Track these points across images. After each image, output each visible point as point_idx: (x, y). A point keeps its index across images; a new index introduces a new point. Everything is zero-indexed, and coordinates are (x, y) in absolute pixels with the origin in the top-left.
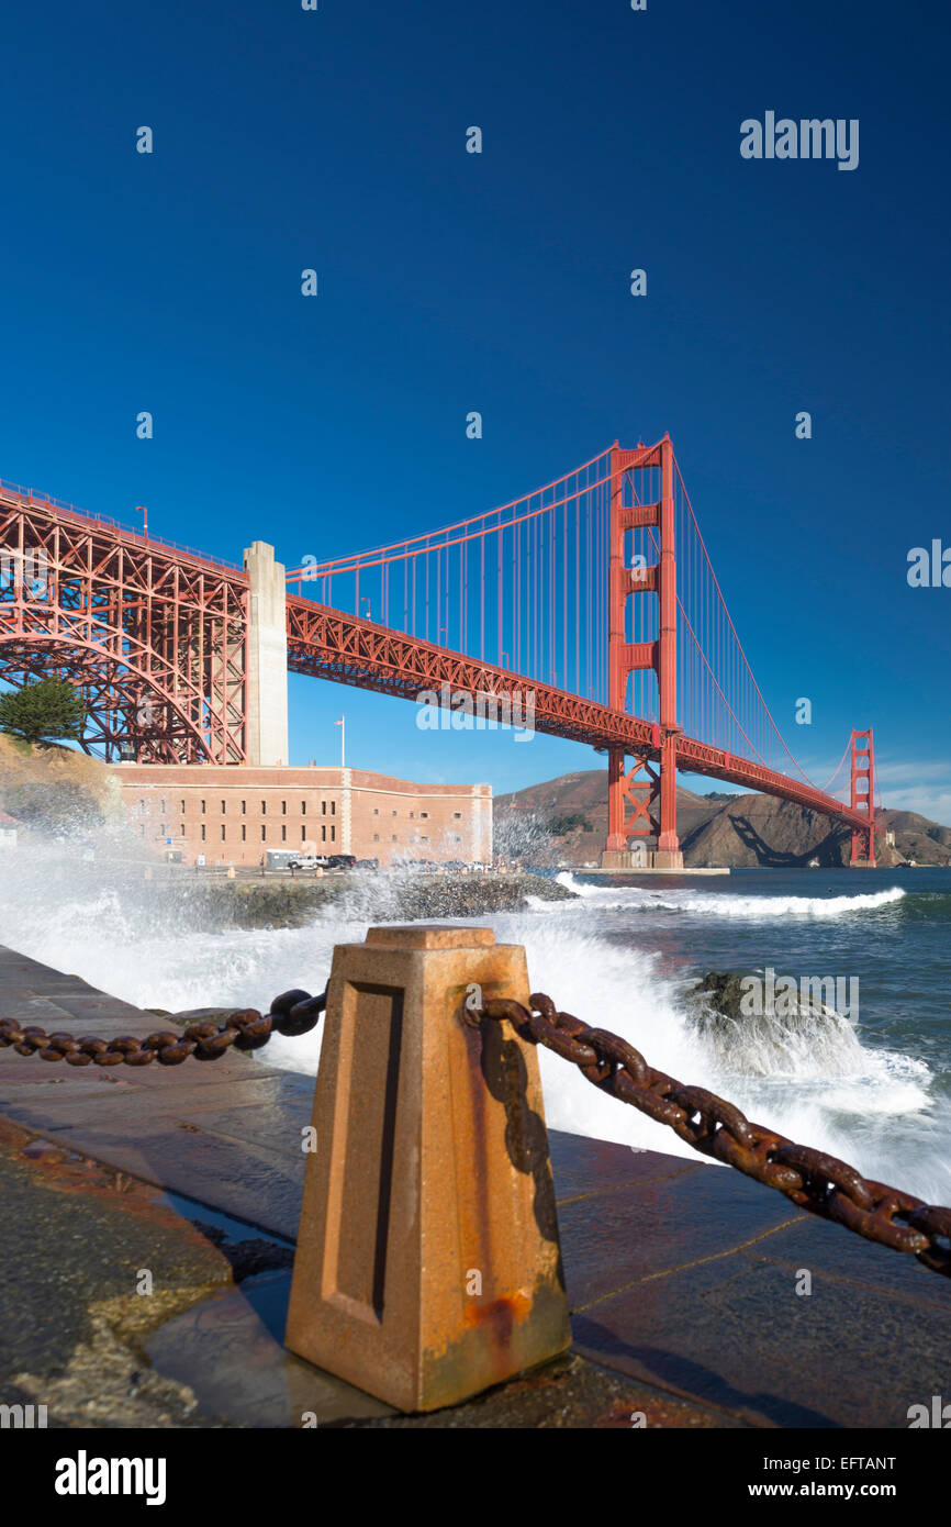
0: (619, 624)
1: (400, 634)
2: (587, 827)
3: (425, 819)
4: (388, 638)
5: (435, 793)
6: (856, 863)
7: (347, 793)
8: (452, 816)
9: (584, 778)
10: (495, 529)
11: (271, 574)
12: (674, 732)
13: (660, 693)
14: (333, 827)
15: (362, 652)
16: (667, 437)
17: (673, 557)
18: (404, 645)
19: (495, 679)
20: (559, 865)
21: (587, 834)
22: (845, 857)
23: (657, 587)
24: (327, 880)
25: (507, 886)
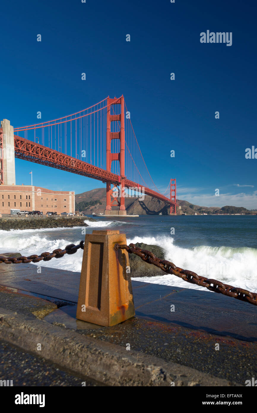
0: (109, 148)
1: (47, 148)
2: (101, 204)
3: (56, 201)
4: (44, 149)
5: (59, 194)
6: (171, 214)
7: (33, 193)
8: (64, 200)
9: (100, 190)
10: (75, 119)
11: (9, 129)
12: (124, 178)
13: (120, 167)
14: (29, 203)
15: (37, 153)
16: (123, 96)
17: (124, 129)
18: (49, 151)
19: (75, 162)
20: (93, 214)
21: (101, 205)
22: (168, 212)
23: (120, 138)
24: (29, 218)
25: (79, 219)
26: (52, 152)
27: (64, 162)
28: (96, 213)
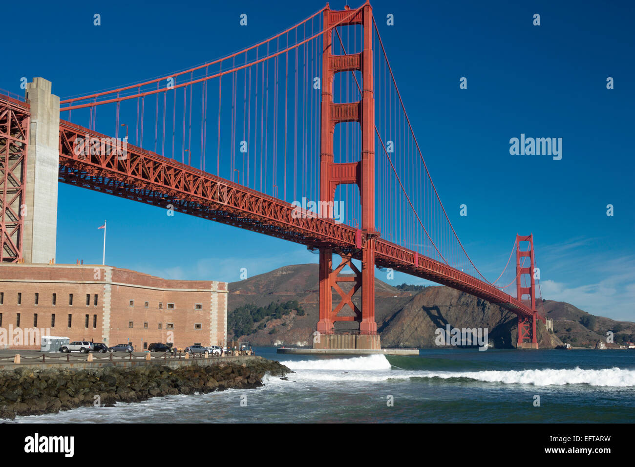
0: (329, 146)
1: (152, 154)
2: (300, 312)
3: (171, 309)
4: (142, 157)
5: (180, 287)
6: (521, 345)
7: (108, 288)
8: (194, 307)
9: (297, 270)
10: (230, 71)
11: (48, 104)
12: (373, 236)
13: (362, 203)
14: (95, 316)
15: (120, 168)
16: (368, 2)
17: (372, 95)
18: (155, 163)
19: (228, 192)
20: (276, 344)
21: (301, 317)
22: (513, 340)
23: (360, 119)
24: (97, 364)
25: (241, 368)
26: (164, 164)
27: (195, 193)
28: (285, 341)
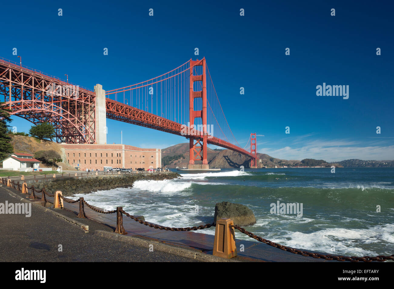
0: (192, 105)
1: (136, 108)
2: (184, 158)
3: (144, 158)
4: (133, 109)
5: (146, 151)
6: (252, 167)
7: (124, 151)
8: (151, 157)
9: (183, 145)
10: (160, 81)
11: (101, 93)
13: (203, 123)
14: (120, 160)
15: (126, 113)
16: (204, 58)
17: (206, 89)
18: (137, 111)
19: (161, 120)
20: (177, 168)
22: (250, 165)
23: (202, 97)
24: (121, 175)
25: (166, 175)
26: (140, 112)
27: (150, 121)
28: (179, 167)
